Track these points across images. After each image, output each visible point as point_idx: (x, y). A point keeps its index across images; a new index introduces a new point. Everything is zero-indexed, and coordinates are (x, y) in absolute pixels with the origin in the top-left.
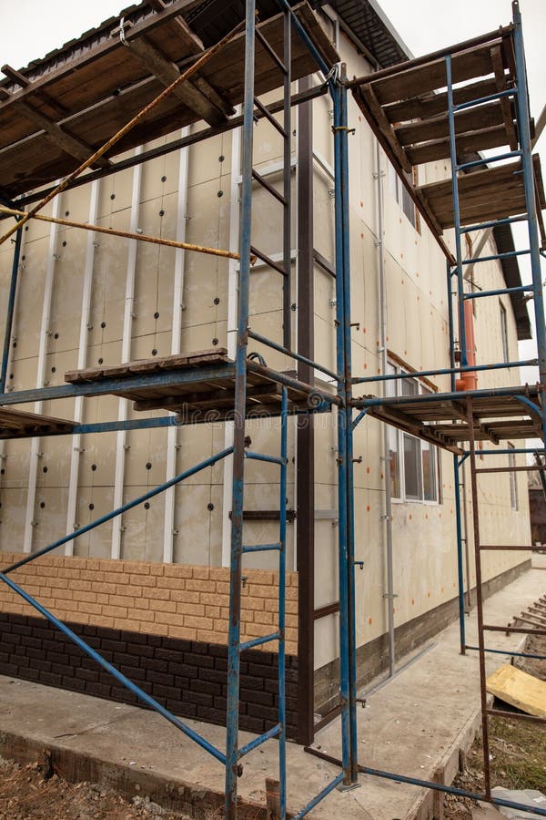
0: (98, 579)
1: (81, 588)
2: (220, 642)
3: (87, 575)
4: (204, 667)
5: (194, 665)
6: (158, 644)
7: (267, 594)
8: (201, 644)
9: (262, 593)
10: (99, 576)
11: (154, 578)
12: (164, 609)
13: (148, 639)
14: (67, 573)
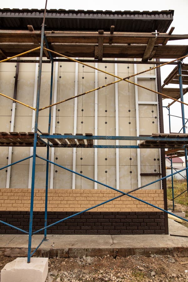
0: (90, 196)
1: (82, 199)
2: (140, 211)
3: (85, 195)
4: (134, 219)
5: (130, 219)
6: (117, 214)
7: (154, 196)
8: (133, 212)
9: (153, 196)
10: (90, 195)
11: (114, 194)
12: (118, 203)
13: (112, 213)
14: (74, 195)
